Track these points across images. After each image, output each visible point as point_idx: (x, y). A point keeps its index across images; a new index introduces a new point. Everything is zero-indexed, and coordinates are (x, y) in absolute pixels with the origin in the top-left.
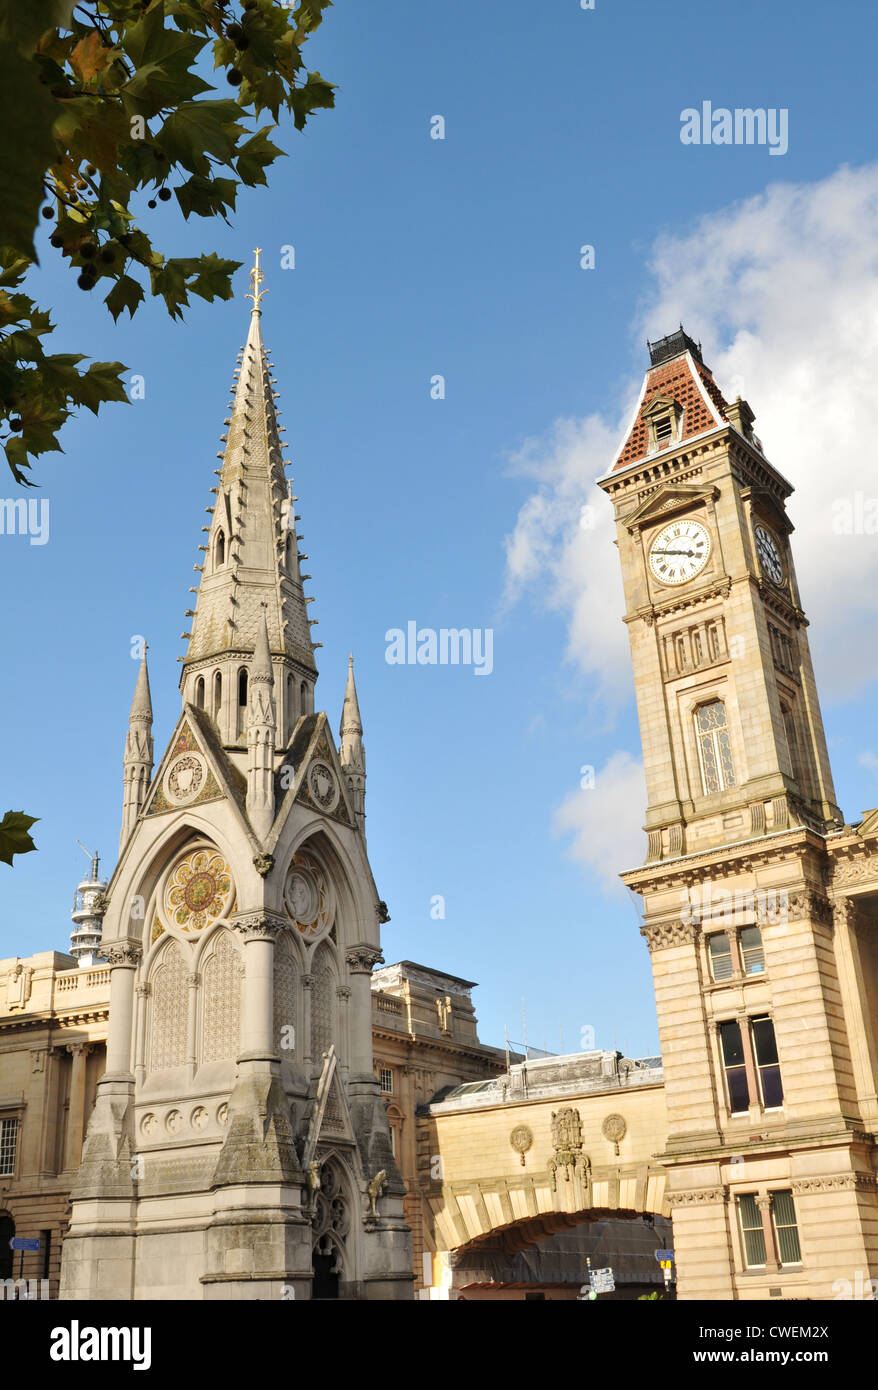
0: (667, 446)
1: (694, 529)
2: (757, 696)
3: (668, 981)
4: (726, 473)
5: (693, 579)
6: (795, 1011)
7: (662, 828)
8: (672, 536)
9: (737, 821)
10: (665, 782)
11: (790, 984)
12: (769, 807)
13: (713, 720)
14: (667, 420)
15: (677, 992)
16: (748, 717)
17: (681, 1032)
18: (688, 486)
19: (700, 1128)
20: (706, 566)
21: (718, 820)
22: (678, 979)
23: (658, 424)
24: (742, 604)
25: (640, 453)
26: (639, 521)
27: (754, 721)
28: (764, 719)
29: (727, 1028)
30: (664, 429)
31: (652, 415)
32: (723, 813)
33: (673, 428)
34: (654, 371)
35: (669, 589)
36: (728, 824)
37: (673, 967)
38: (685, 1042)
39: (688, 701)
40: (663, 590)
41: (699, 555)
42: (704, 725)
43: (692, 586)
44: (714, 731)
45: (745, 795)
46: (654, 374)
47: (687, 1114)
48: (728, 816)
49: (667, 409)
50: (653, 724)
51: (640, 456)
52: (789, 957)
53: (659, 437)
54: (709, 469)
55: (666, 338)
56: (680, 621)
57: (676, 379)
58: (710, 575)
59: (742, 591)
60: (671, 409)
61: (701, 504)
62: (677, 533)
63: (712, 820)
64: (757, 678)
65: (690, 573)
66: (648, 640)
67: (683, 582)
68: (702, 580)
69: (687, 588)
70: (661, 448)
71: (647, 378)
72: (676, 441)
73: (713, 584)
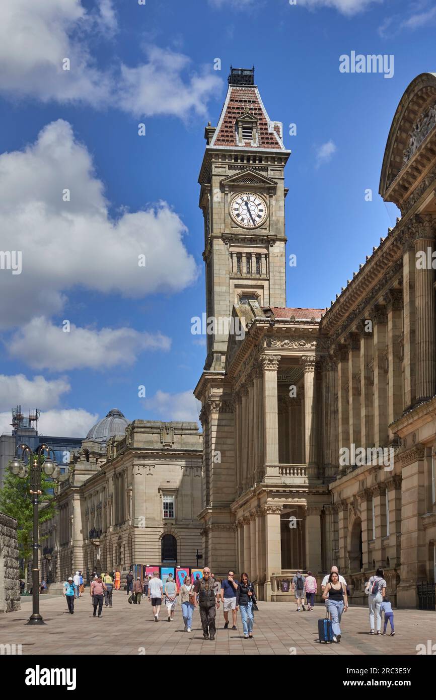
55: (242, 70)
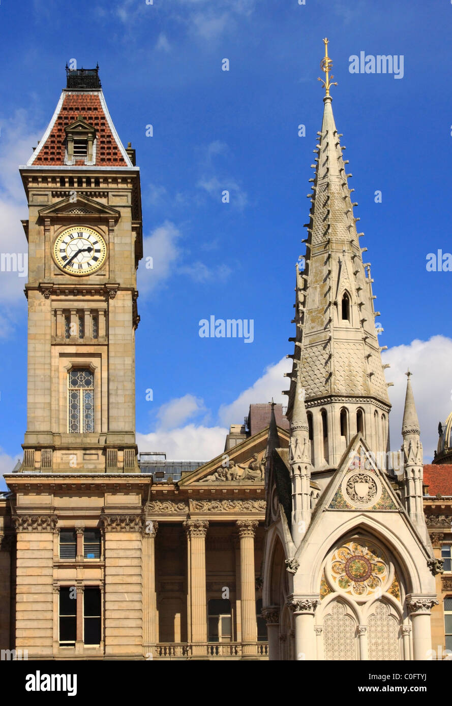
0: (83, 164)
1: (94, 237)
2: (124, 376)
4: (127, 204)
5: (88, 275)
8: (75, 235)
13: (81, 381)
14: (86, 142)
16: (116, 388)
18: (98, 203)
20: (100, 269)
23: (76, 142)
24: (124, 307)
25: (59, 159)
27: (120, 392)
28: (127, 393)
30: (82, 149)
33: (90, 152)
34: (70, 93)
35: (67, 276)
40: (62, 275)
43: (87, 280)
44: (81, 388)
46: (69, 96)
49: (87, 133)
51: (57, 163)
53: (75, 152)
54: (114, 196)
56: (71, 303)
57: (89, 109)
58: (102, 277)
59: (125, 298)
60: (90, 135)
61: (105, 221)
62: (80, 235)
64: (126, 362)
65: (86, 269)
66: (43, 308)
67: (79, 274)
68: (95, 280)
69: (82, 280)
70: (78, 163)
71: (63, 96)
72: (91, 162)
73: (105, 285)
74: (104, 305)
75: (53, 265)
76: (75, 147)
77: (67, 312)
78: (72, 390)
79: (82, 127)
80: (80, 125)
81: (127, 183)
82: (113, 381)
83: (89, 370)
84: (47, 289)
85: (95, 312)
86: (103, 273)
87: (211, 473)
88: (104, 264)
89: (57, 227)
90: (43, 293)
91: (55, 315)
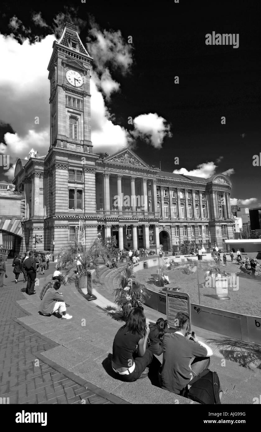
3: (60, 177)
5: (77, 87)
6: (89, 191)
7: (62, 141)
9: (79, 147)
10: (63, 130)
11: (89, 186)
12: (88, 148)
15: (62, 180)
17: (62, 189)
19: (64, 211)
20: (81, 86)
21: (75, 145)
22: (63, 177)
26: (67, 63)
27: (87, 128)
29: (71, 191)
31: (72, 39)
32: (77, 144)
36: (77, 147)
37: (62, 174)
38: (62, 192)
39: (69, 114)
41: (79, 83)
42: (71, 122)
45: (82, 143)
47: (61, 208)
48: (77, 145)
50: (61, 115)
52: (90, 180)
63: (73, 145)
72: (78, 51)
74: (82, 99)
75: (66, 80)
76: (72, 45)
77: (70, 98)
78: (70, 124)
79: (75, 39)
80: (74, 38)
81: (89, 62)
82: (85, 124)
83: (76, 119)
84: (65, 87)
85: (79, 100)
86: (82, 88)
87: (112, 159)
88: (82, 85)
89: (67, 68)
90: (63, 88)
91: (66, 97)
